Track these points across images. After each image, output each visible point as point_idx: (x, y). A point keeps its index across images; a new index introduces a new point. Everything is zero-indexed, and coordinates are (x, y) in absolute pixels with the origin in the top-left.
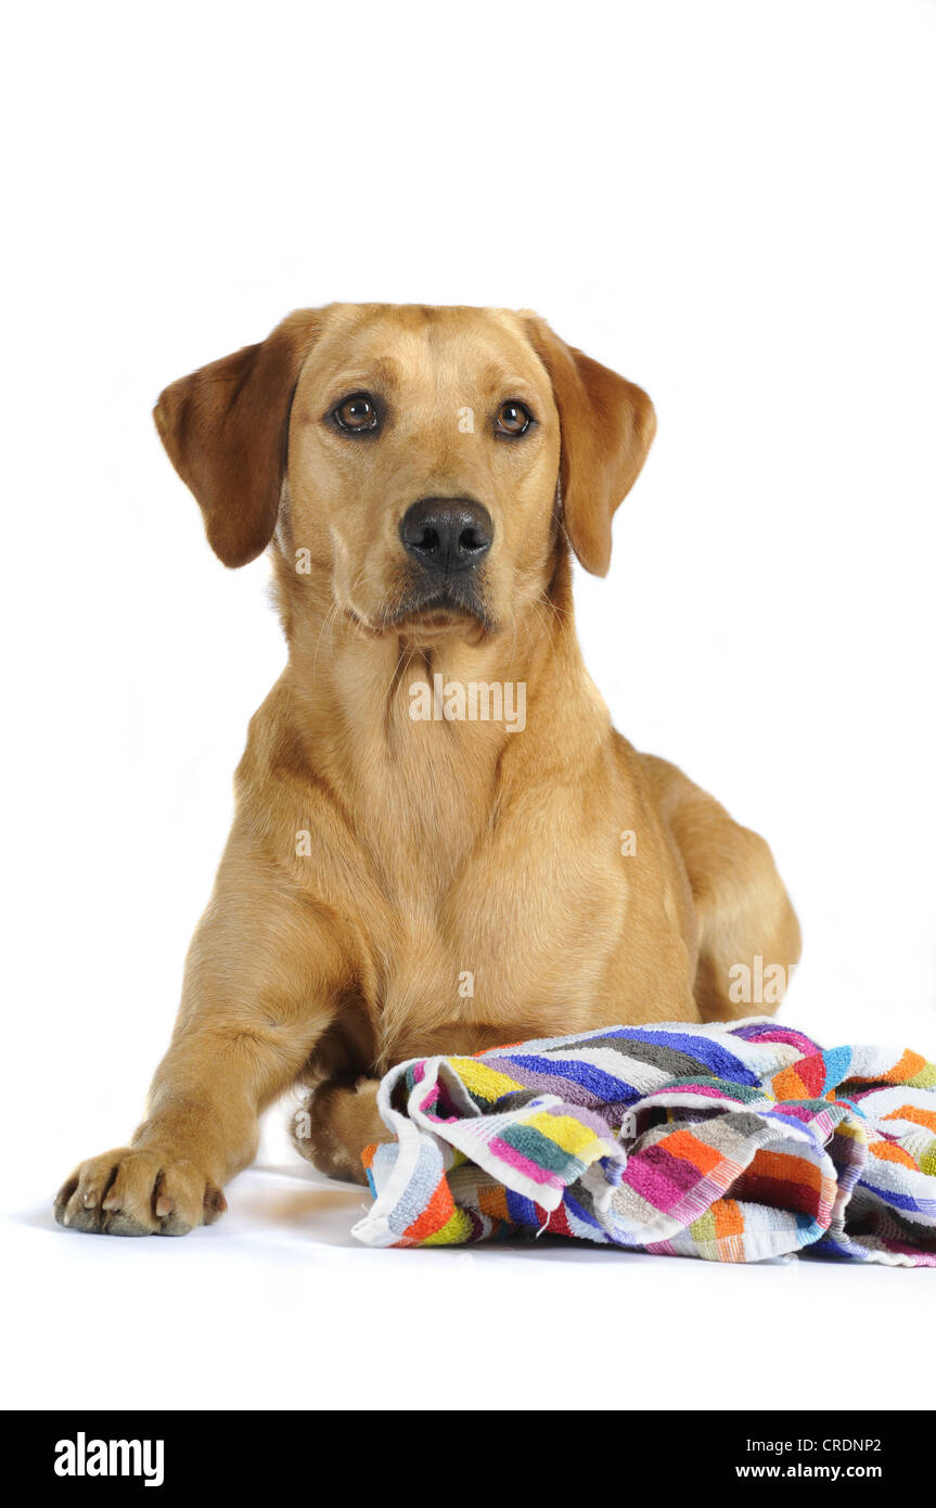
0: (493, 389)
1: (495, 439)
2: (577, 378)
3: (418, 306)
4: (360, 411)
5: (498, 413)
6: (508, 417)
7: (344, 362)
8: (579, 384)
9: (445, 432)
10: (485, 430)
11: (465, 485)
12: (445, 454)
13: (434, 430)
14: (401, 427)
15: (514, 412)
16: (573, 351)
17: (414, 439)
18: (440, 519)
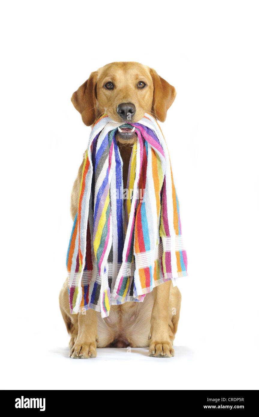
0: (137, 79)
1: (138, 89)
2: (160, 81)
3: (122, 62)
4: (110, 85)
5: (138, 84)
6: (140, 84)
7: (106, 75)
8: (160, 83)
9: (127, 89)
10: (135, 87)
11: (130, 100)
12: (127, 93)
13: (124, 88)
14: (117, 88)
15: (141, 84)
16: (159, 76)
17: (120, 90)
18: (125, 108)
